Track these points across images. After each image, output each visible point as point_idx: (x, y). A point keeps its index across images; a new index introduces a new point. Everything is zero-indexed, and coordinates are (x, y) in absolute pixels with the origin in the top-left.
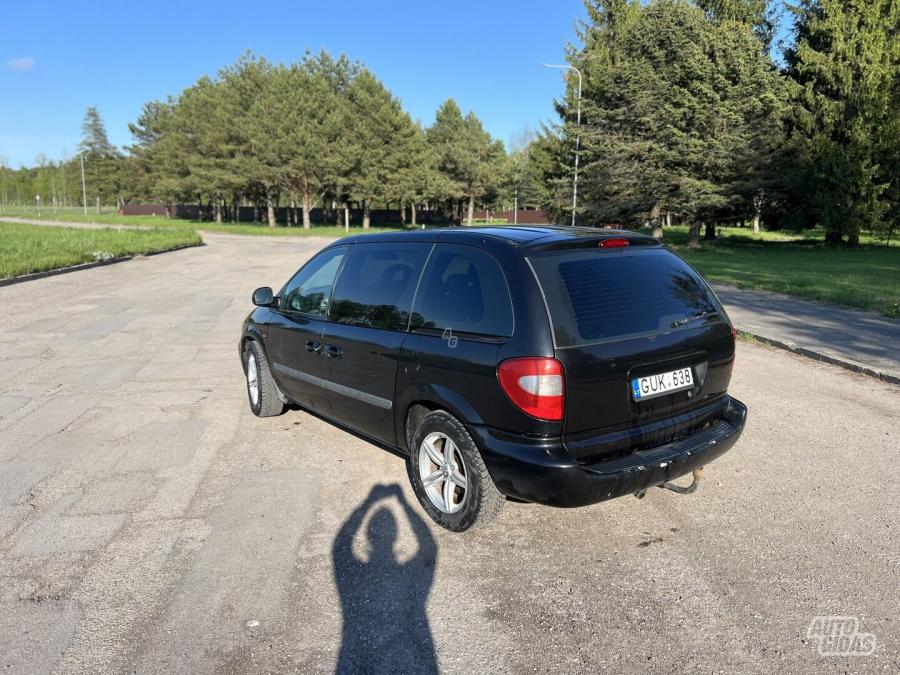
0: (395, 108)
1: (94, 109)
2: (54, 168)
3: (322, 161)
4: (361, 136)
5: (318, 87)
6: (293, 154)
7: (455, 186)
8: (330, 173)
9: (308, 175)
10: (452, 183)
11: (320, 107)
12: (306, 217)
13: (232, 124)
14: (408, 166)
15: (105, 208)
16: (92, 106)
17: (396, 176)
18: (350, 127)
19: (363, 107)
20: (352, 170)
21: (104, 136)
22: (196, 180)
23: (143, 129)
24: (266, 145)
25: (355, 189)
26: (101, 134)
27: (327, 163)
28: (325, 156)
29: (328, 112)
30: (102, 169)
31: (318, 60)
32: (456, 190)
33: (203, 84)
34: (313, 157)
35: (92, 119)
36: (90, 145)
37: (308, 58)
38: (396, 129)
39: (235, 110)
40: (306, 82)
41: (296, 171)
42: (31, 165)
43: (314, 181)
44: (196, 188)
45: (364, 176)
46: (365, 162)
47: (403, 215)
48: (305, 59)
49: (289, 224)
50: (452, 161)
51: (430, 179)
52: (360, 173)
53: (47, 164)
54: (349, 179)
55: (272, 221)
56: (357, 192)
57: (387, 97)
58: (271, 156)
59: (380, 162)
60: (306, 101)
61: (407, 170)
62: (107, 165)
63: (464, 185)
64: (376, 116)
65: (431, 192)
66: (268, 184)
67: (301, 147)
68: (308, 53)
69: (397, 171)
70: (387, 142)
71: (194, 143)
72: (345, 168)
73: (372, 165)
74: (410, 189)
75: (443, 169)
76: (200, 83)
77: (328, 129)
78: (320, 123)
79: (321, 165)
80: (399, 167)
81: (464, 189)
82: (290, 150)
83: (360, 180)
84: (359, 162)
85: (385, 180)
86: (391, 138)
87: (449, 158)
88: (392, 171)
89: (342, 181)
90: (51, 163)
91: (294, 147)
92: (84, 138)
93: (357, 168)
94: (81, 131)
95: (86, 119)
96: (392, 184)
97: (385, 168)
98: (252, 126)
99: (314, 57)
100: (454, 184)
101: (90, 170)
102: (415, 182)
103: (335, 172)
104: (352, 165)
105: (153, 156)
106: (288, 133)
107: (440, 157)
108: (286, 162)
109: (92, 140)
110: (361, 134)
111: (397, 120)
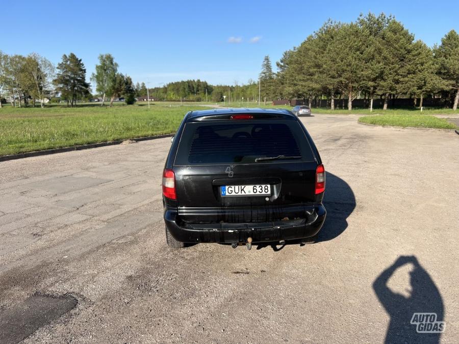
0: (410, 39)
1: (267, 57)
2: (255, 84)
3: (360, 73)
4: (385, 58)
5: (363, 34)
6: (344, 71)
7: (447, 83)
8: (364, 80)
9: (352, 82)
10: (444, 81)
11: (363, 44)
12: (350, 104)
13: (316, 58)
14: (414, 73)
15: (267, 102)
16: (267, 56)
17: (406, 79)
18: (380, 53)
19: (389, 42)
20: (377, 77)
21: (271, 69)
22: (300, 87)
23: (282, 64)
24: (331, 68)
25: (378, 88)
26: (269, 68)
27: (362, 75)
28: (362, 71)
29: (367, 47)
30: (269, 84)
31: (367, 18)
32: (447, 86)
33: (309, 39)
34: (355, 72)
35: (266, 61)
36: (264, 73)
37: (361, 18)
38: (409, 52)
39: (319, 51)
40: (357, 31)
41: (345, 80)
42: (247, 84)
43: (356, 85)
44: (299, 91)
45: (385, 80)
46: (386, 72)
47: (415, 102)
48: (359, 19)
49: (343, 108)
50: (445, 69)
51: (429, 80)
52: (383, 79)
53: (252, 83)
54: (376, 83)
55: (333, 106)
56: (379, 90)
57: (406, 34)
58: (333, 73)
59: (396, 72)
60: (355, 42)
61: (414, 75)
62: (270, 82)
63: (453, 82)
64: (396, 46)
65: (428, 87)
66: (331, 87)
67: (349, 67)
68: (361, 16)
69: (407, 76)
70: (402, 60)
71: (301, 69)
72: (372, 77)
73: (390, 74)
74: (414, 86)
75: (439, 73)
76: (308, 39)
77: (365, 56)
78: (362, 53)
79: (359, 76)
80: (409, 74)
81: (453, 85)
82: (342, 69)
83: (382, 83)
84: (382, 73)
85: (397, 82)
86: (405, 58)
87: (443, 66)
88: (404, 76)
89: (371, 83)
90: (254, 82)
91: (345, 68)
92: (262, 70)
93: (381, 76)
94: (262, 67)
95: (264, 62)
96: (403, 84)
97: (399, 75)
98: (325, 58)
99: (365, 17)
100: (446, 82)
101: (263, 85)
102: (417, 82)
103: (367, 79)
104: (377, 75)
105: (285, 77)
106: (342, 61)
107: (437, 66)
108: (340, 76)
109: (265, 71)
110: (385, 57)
111: (409, 47)
